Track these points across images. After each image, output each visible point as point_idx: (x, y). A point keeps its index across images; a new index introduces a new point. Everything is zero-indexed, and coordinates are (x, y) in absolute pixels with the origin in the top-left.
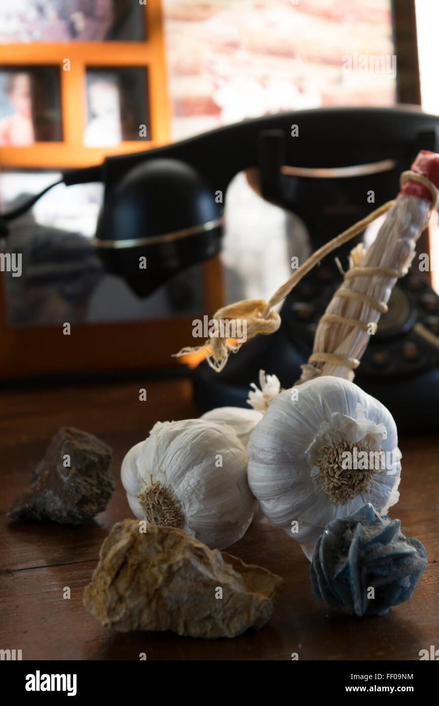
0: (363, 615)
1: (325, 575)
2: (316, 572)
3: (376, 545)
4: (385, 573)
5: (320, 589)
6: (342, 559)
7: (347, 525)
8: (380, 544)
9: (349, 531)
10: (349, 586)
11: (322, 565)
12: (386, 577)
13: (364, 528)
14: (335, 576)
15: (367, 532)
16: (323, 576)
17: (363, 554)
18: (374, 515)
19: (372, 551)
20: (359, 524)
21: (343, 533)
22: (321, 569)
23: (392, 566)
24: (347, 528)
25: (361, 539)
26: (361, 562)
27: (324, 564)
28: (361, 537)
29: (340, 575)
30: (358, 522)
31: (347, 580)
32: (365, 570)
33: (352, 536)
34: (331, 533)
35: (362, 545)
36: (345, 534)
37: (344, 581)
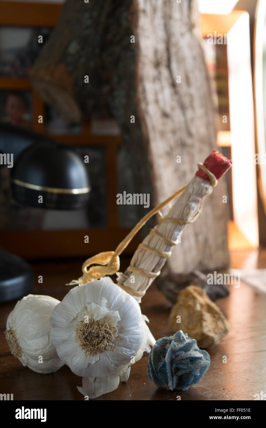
0: (174, 390)
1: (154, 367)
2: (149, 366)
3: (181, 352)
4: (185, 367)
5: (151, 375)
6: (163, 359)
7: (168, 342)
8: (183, 352)
9: (168, 345)
10: (167, 374)
11: (152, 362)
12: (185, 369)
13: (176, 343)
14: (159, 368)
15: (177, 346)
16: (153, 368)
17: (174, 357)
18: (182, 337)
19: (179, 356)
20: (173, 341)
21: (165, 345)
22: (152, 365)
23: (189, 364)
24: (167, 343)
25: (173, 349)
26: (172, 361)
27: (153, 362)
28: (173, 348)
29: (161, 367)
30: (173, 340)
31: (165, 370)
32: (174, 365)
33: (168, 347)
34: (158, 345)
35: (173, 352)
36: (166, 346)
37: (164, 371)
